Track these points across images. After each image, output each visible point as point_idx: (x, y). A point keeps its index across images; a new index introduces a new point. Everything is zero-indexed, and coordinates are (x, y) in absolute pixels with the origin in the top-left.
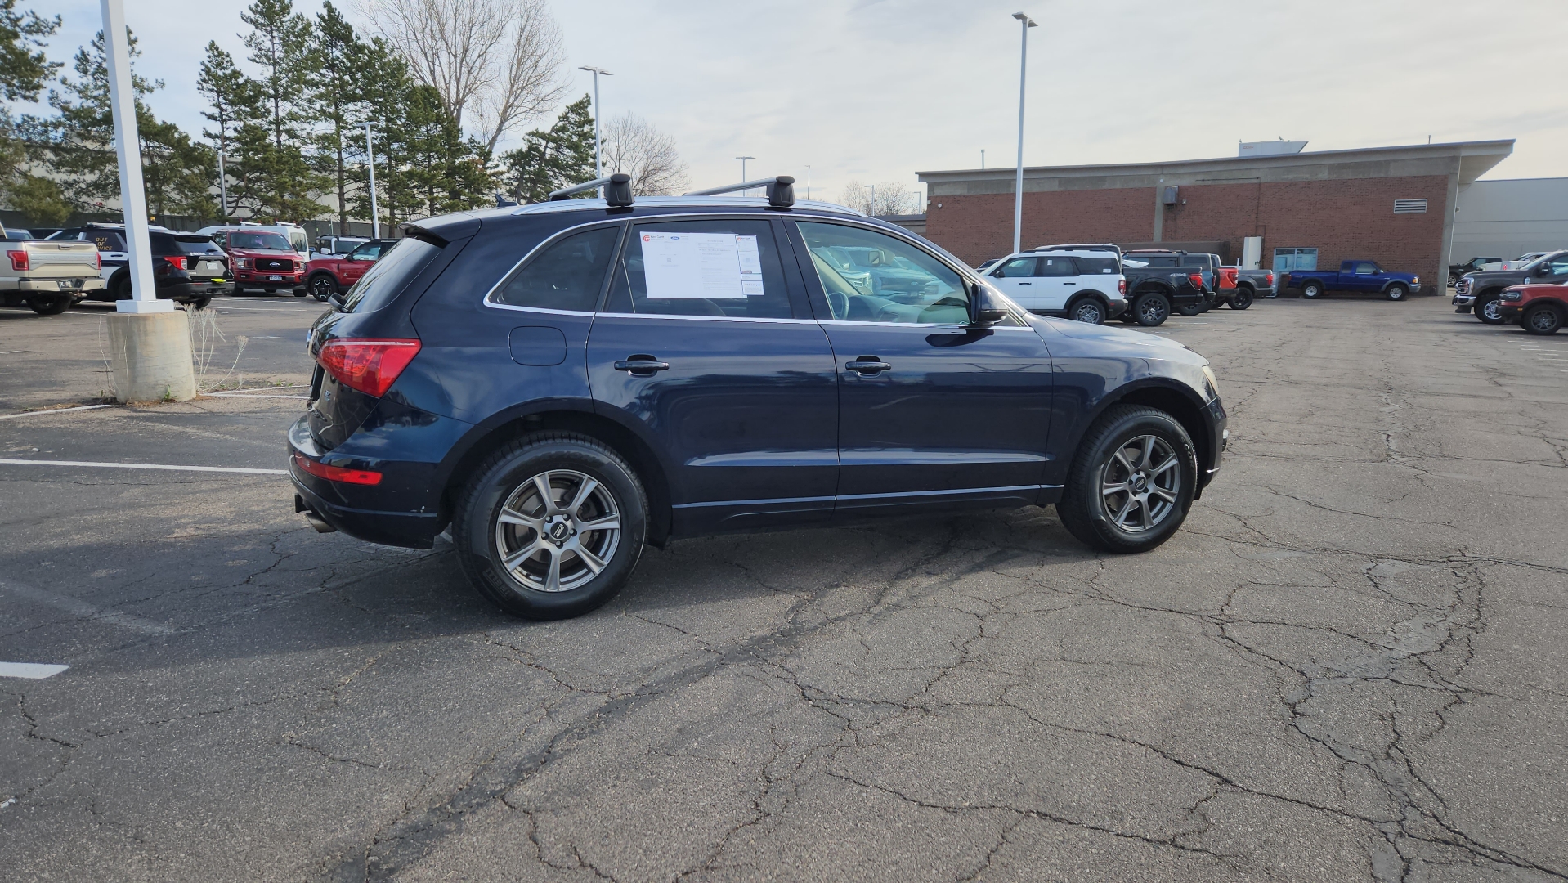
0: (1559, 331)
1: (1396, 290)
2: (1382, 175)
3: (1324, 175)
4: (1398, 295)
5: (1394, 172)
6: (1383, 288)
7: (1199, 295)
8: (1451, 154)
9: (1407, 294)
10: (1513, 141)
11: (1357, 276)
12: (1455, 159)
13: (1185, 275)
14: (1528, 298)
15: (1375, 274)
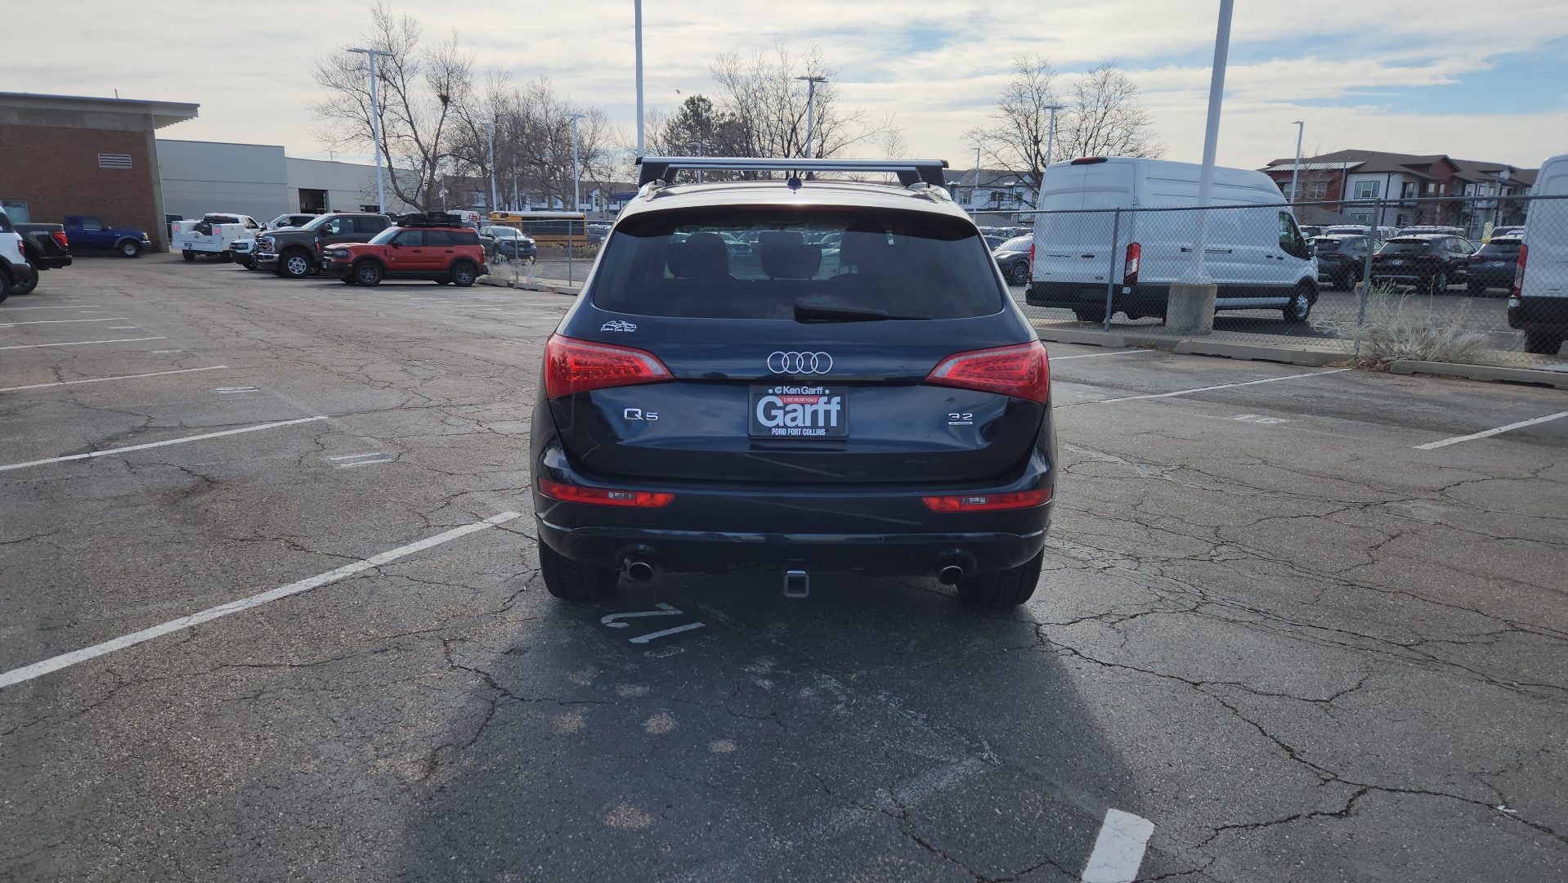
0: (381, 283)
1: (128, 247)
2: (79, 126)
3: (14, 119)
4: (132, 252)
5: (91, 123)
6: (116, 245)
7: (67, 256)
8: (143, 111)
9: (141, 251)
10: (198, 105)
11: (86, 232)
12: (147, 117)
13: (46, 233)
14: (354, 256)
15: (104, 230)
